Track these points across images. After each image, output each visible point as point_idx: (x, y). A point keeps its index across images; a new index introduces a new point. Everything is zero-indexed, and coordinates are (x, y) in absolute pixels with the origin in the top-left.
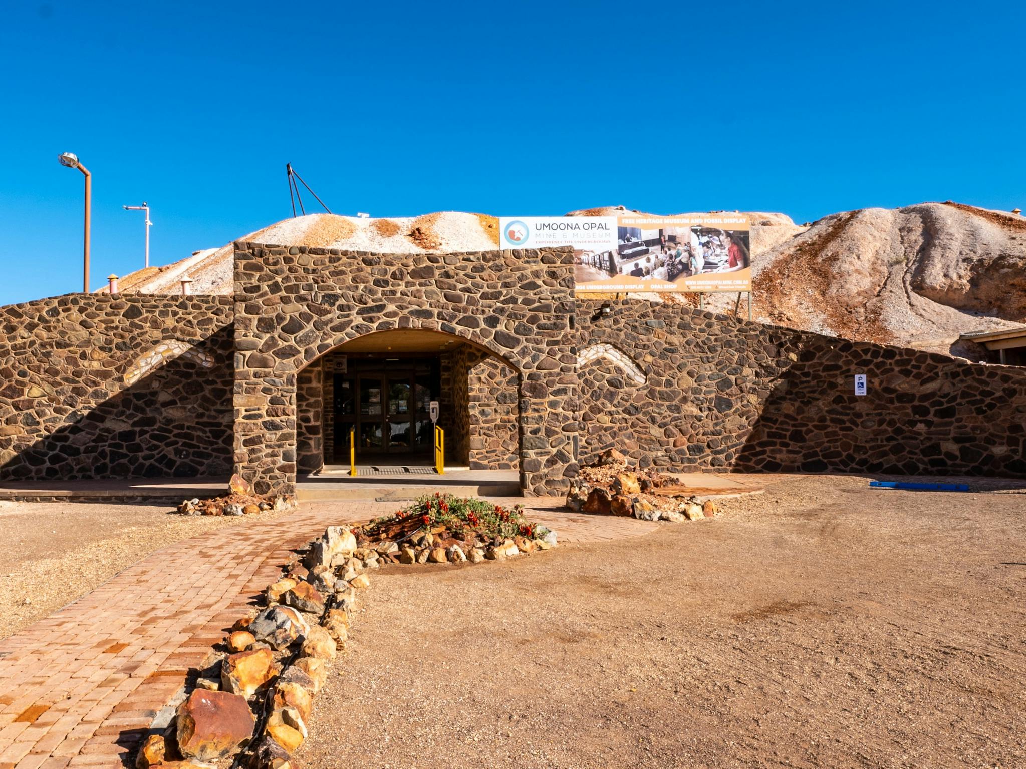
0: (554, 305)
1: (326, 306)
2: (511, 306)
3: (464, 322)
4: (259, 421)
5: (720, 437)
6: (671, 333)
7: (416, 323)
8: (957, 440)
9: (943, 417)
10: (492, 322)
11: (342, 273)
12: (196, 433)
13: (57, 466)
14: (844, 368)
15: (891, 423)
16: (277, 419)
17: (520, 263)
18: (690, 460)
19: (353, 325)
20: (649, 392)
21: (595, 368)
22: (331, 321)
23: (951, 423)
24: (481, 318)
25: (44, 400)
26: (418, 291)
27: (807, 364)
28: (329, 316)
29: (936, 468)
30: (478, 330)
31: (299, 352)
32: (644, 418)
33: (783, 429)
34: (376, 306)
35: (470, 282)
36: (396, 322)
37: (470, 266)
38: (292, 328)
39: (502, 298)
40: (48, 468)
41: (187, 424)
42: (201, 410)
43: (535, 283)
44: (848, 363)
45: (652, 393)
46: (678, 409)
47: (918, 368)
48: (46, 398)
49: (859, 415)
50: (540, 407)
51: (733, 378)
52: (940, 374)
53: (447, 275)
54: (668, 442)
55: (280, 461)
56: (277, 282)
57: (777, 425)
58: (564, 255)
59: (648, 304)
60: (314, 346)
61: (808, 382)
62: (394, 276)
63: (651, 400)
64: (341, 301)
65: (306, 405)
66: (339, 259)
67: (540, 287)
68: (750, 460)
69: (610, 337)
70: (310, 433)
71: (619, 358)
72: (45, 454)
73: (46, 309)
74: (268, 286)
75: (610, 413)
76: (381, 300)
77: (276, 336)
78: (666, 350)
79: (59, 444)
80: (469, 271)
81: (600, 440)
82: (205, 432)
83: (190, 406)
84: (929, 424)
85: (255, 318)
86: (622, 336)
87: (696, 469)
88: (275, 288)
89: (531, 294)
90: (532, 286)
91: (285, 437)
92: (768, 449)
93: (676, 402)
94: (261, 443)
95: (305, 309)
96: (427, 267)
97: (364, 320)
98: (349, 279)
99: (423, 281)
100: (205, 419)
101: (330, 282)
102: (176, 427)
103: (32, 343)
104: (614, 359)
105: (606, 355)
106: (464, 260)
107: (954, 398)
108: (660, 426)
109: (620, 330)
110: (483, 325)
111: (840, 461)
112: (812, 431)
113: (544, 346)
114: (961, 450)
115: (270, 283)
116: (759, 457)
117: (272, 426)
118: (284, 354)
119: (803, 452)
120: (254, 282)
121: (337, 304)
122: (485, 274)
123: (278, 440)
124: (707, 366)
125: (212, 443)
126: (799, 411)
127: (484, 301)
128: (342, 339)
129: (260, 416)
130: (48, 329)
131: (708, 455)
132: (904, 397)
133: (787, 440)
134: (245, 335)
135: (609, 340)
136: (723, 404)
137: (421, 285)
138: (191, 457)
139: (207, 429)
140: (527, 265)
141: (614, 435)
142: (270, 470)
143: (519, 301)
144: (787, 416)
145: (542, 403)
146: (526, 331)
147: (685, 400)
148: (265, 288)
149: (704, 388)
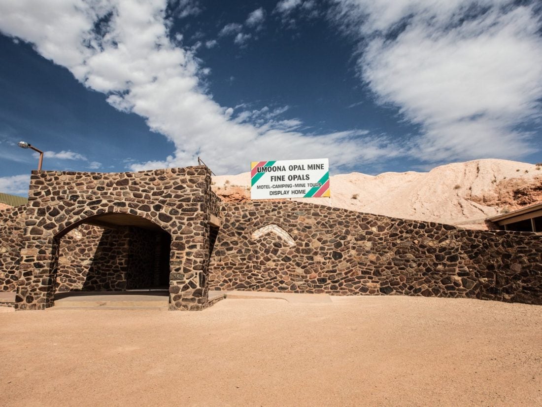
0: (192, 197)
1: (72, 202)
2: (169, 199)
3: (142, 208)
4: (32, 263)
5: (335, 274)
6: (309, 218)
7: (117, 209)
8: (459, 275)
9: (451, 262)
10: (158, 208)
11: (82, 184)
12: (70, 270)
13: (8, 286)
14: (400, 235)
15: (425, 265)
16: (41, 262)
17: (175, 175)
18: (318, 286)
19: (85, 211)
20: (296, 250)
21: (267, 237)
22: (74, 209)
23: (456, 265)
24: (152, 206)
25: (7, 254)
26: (120, 192)
27: (381, 233)
28: (73, 207)
29: (449, 292)
30: (149, 213)
31: (56, 226)
32: (294, 264)
33: (369, 269)
34: (97, 201)
35: (147, 186)
36: (107, 209)
37: (148, 177)
38: (54, 213)
39: (164, 195)
40: (5, 287)
41: (66, 266)
42: (73, 259)
43: (182, 186)
44: (401, 232)
45: (298, 251)
46: (312, 259)
47: (437, 233)
48: (8, 253)
49: (408, 261)
50: (181, 255)
51: (342, 242)
52: (449, 236)
53: (135, 183)
54: (306, 276)
55: (40, 285)
56: (49, 190)
57: (366, 267)
58: (199, 170)
59: (296, 203)
60: (64, 223)
61: (382, 243)
62: (108, 185)
63: (297, 254)
64: (80, 199)
65: (122, 257)
66: (81, 177)
67: (185, 188)
68: (352, 286)
69: (275, 221)
70: (122, 271)
71: (280, 231)
72: (4, 280)
73: (13, 212)
74: (45, 192)
75: (274, 261)
76: (99, 198)
77: (46, 218)
78: (306, 227)
79: (11, 275)
80: (147, 181)
81: (269, 275)
82: (74, 269)
83: (68, 257)
84: (444, 265)
85: (36, 209)
86: (282, 220)
87: (322, 291)
88: (48, 193)
89: (179, 192)
90: (181, 188)
91: (44, 272)
92: (362, 280)
93: (311, 255)
94: (32, 275)
95: (62, 203)
96: (126, 179)
97: (91, 208)
98: (85, 187)
99: (121, 187)
100: (75, 263)
101: (75, 189)
102: (61, 267)
103: (5, 228)
104: (278, 232)
105: (273, 230)
106: (145, 175)
107: (457, 250)
108: (302, 268)
109: (281, 217)
110: (152, 210)
111: (399, 287)
112: (384, 270)
113: (185, 221)
114: (462, 280)
115: (46, 190)
116: (357, 285)
117: (38, 266)
118: (48, 227)
119: (381, 282)
120: (39, 190)
121: (78, 200)
122: (155, 182)
123: (41, 273)
124: (328, 235)
125: (77, 275)
126: (378, 259)
127: (154, 197)
128: (78, 219)
129: (33, 260)
130: (12, 221)
131: (329, 284)
132: (431, 250)
133: (372, 275)
134: (31, 218)
135: (275, 222)
136: (337, 256)
137: (121, 189)
138: (67, 282)
139: (76, 268)
140: (178, 176)
141: (277, 272)
142: (35, 290)
143: (173, 196)
144: (371, 262)
145: (181, 254)
146: (176, 213)
147: (316, 253)
148: (43, 193)
149: (326, 247)
